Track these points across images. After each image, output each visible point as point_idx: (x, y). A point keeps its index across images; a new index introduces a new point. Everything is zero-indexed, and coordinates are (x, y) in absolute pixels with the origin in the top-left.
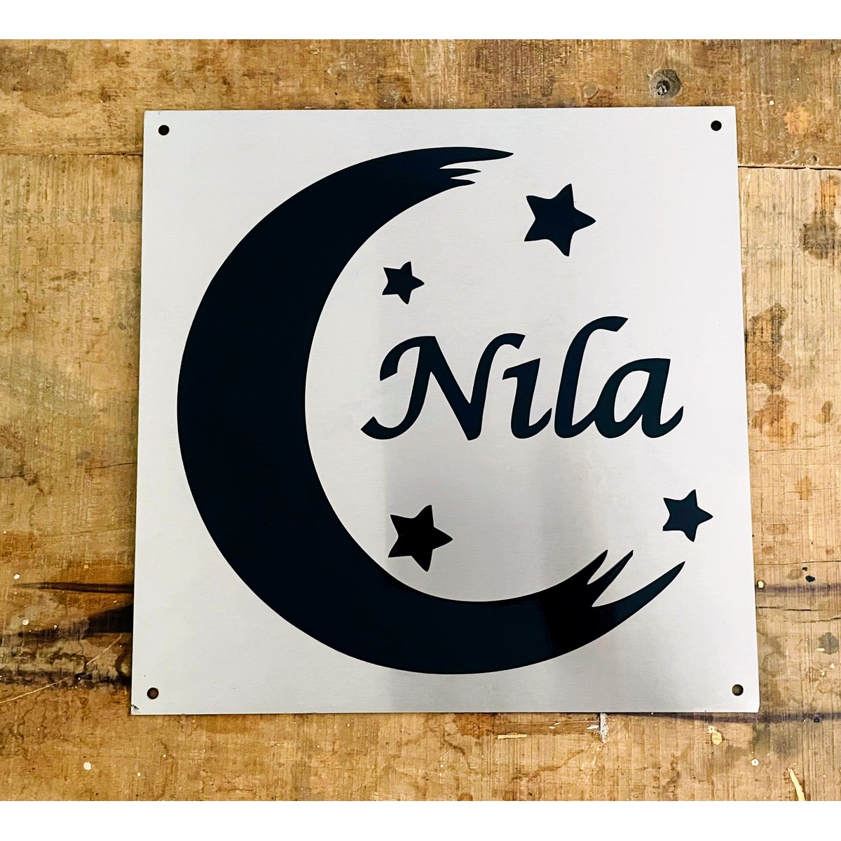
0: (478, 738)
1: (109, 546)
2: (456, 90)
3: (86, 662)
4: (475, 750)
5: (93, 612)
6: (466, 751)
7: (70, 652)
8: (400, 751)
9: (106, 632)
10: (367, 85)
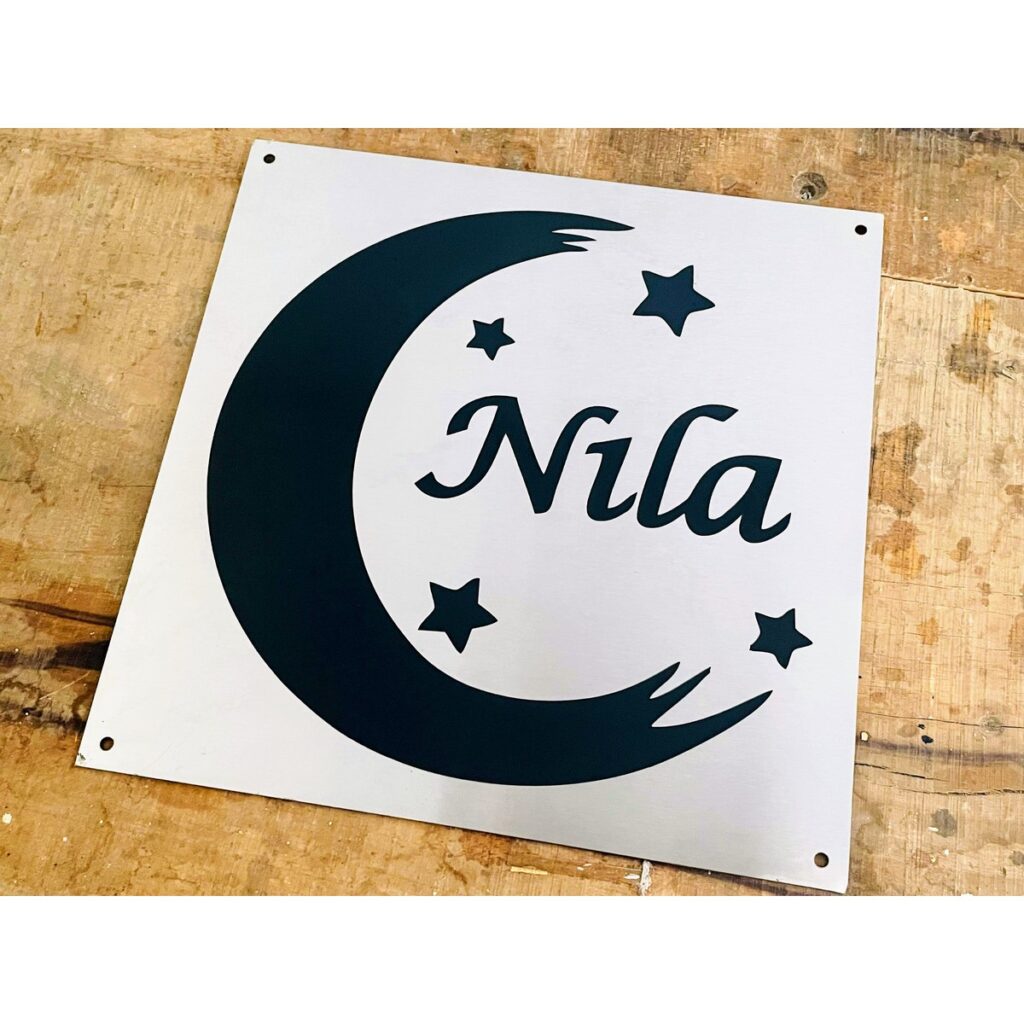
0: (487, 866)
1: (101, 571)
2: (584, 165)
3: (40, 696)
4: (480, 880)
5: (63, 641)
6: (469, 881)
7: (24, 682)
8: (386, 866)
9: (72, 666)
10: (491, 148)
